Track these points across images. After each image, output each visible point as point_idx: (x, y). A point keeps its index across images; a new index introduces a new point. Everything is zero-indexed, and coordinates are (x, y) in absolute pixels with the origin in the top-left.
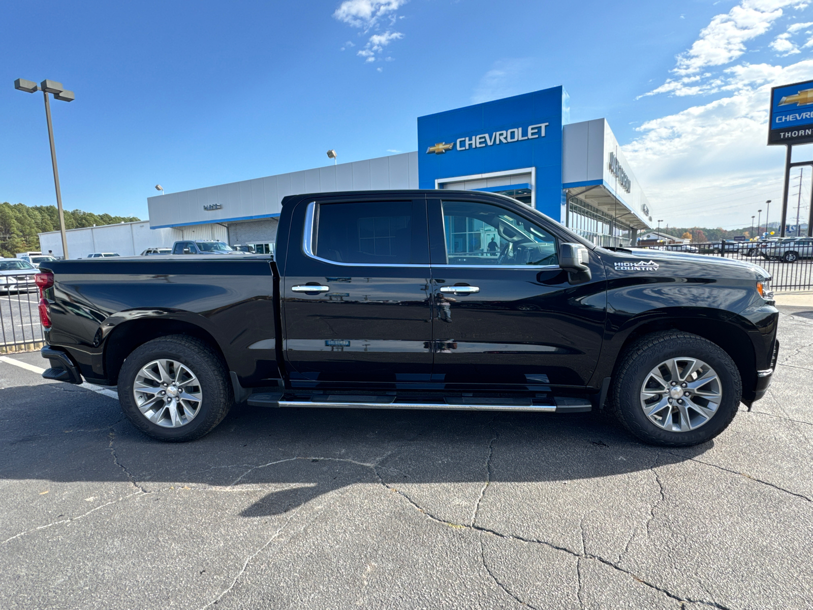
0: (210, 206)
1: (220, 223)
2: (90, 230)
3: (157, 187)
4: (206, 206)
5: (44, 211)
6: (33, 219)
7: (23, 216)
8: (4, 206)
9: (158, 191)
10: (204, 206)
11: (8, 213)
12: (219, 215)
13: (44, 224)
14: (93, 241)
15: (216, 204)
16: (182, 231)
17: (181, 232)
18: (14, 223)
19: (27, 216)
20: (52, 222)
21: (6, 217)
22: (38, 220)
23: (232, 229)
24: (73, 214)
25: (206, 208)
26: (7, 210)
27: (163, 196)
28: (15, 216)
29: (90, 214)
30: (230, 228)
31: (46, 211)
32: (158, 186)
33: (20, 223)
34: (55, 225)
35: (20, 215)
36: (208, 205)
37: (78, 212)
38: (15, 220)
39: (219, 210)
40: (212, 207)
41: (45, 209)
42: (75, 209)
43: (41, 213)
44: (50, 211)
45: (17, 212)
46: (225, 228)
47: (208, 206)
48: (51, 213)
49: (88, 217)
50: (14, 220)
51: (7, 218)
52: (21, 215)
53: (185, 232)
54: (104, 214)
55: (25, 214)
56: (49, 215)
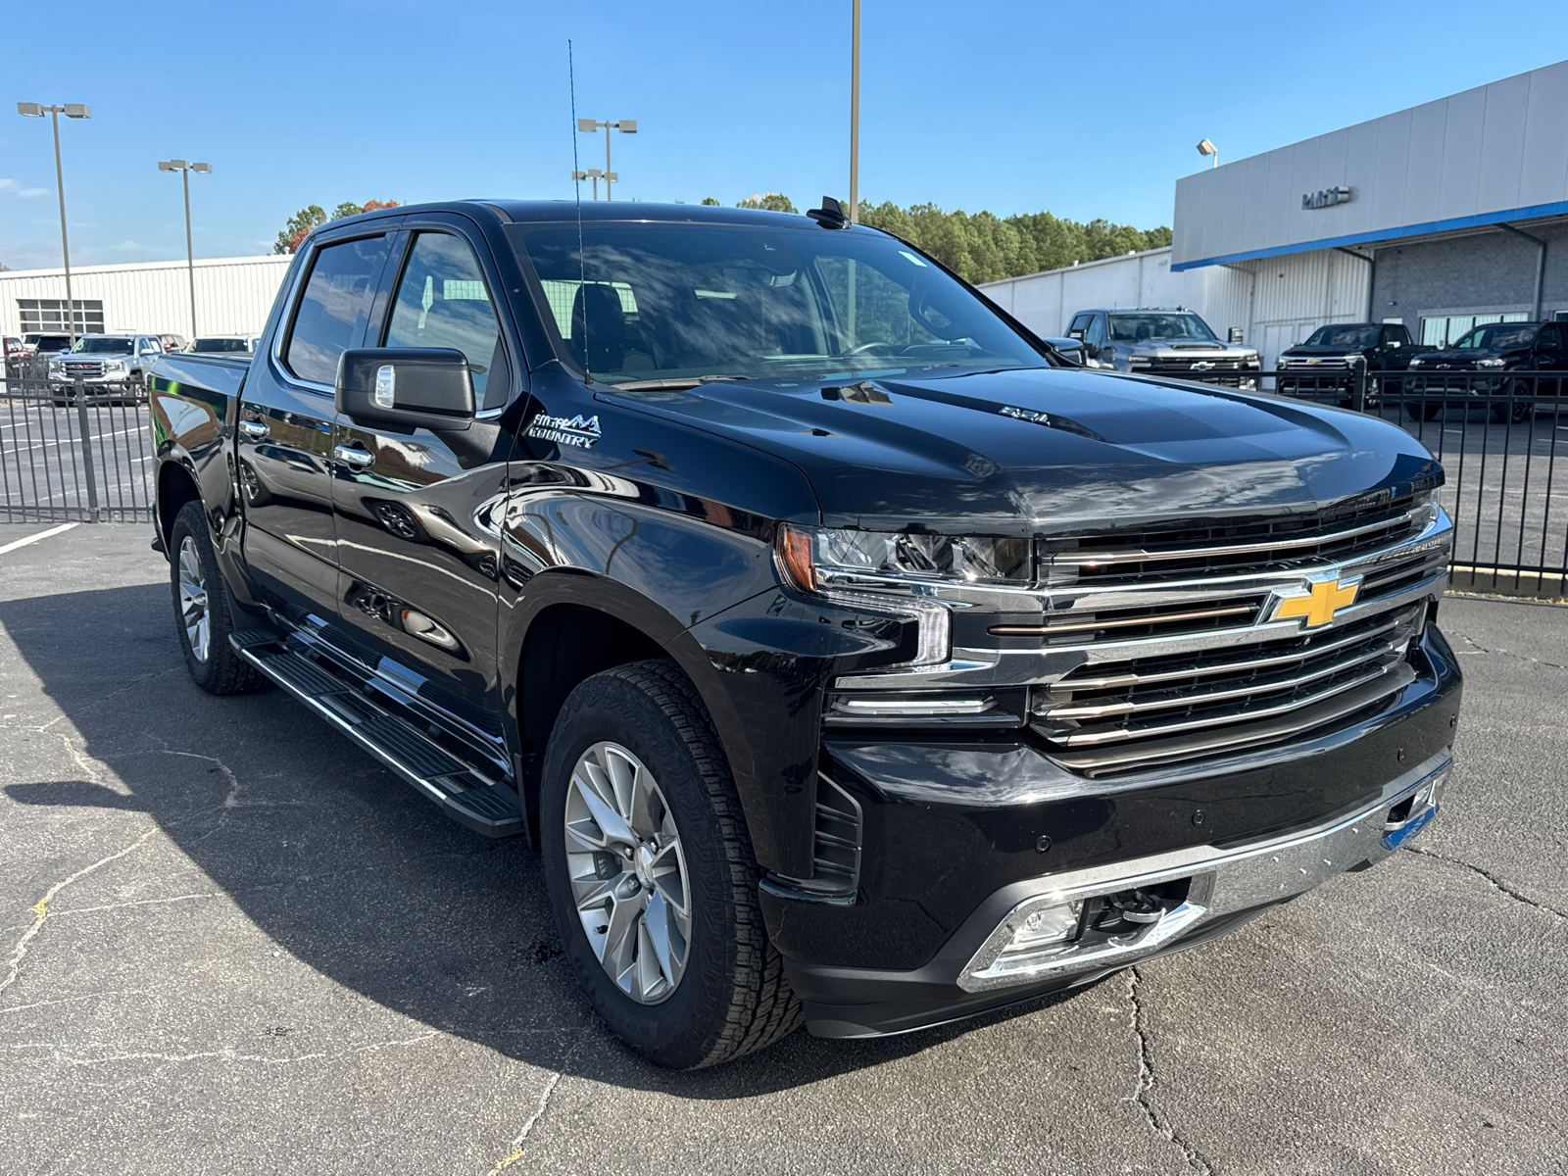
0: (1321, 193)
1: (1348, 249)
2: (1059, 275)
3: (1200, 148)
4: (1309, 196)
5: (1027, 227)
6: (1003, 249)
7: (985, 242)
8: (954, 219)
9: (1202, 156)
10: (1305, 197)
11: (959, 237)
12: (1344, 223)
13: (1022, 261)
14: (1061, 307)
15: (1337, 188)
16: (1255, 274)
17: (1250, 277)
18: (964, 262)
19: (992, 243)
20: (1038, 256)
21: (953, 246)
22: (1013, 252)
23: (1385, 265)
24: (1089, 232)
25: (1308, 204)
26: (958, 229)
27: (1214, 169)
28: (969, 244)
29: (1125, 229)
30: (1380, 264)
31: (1031, 228)
32: (1204, 144)
33: (976, 261)
34: (1044, 263)
35: (978, 241)
36: (1312, 191)
37: (1101, 225)
38: (969, 253)
39: (1345, 207)
40: (1326, 197)
41: (1031, 223)
42: (1096, 219)
43: (1020, 232)
44: (1039, 227)
45: (976, 234)
46: (1367, 263)
47: (1316, 195)
48: (1040, 231)
49: (1119, 240)
50: (966, 254)
51: (955, 250)
52: (981, 242)
53: (1260, 277)
54: (1158, 227)
55: (989, 238)
56: (1036, 238)
